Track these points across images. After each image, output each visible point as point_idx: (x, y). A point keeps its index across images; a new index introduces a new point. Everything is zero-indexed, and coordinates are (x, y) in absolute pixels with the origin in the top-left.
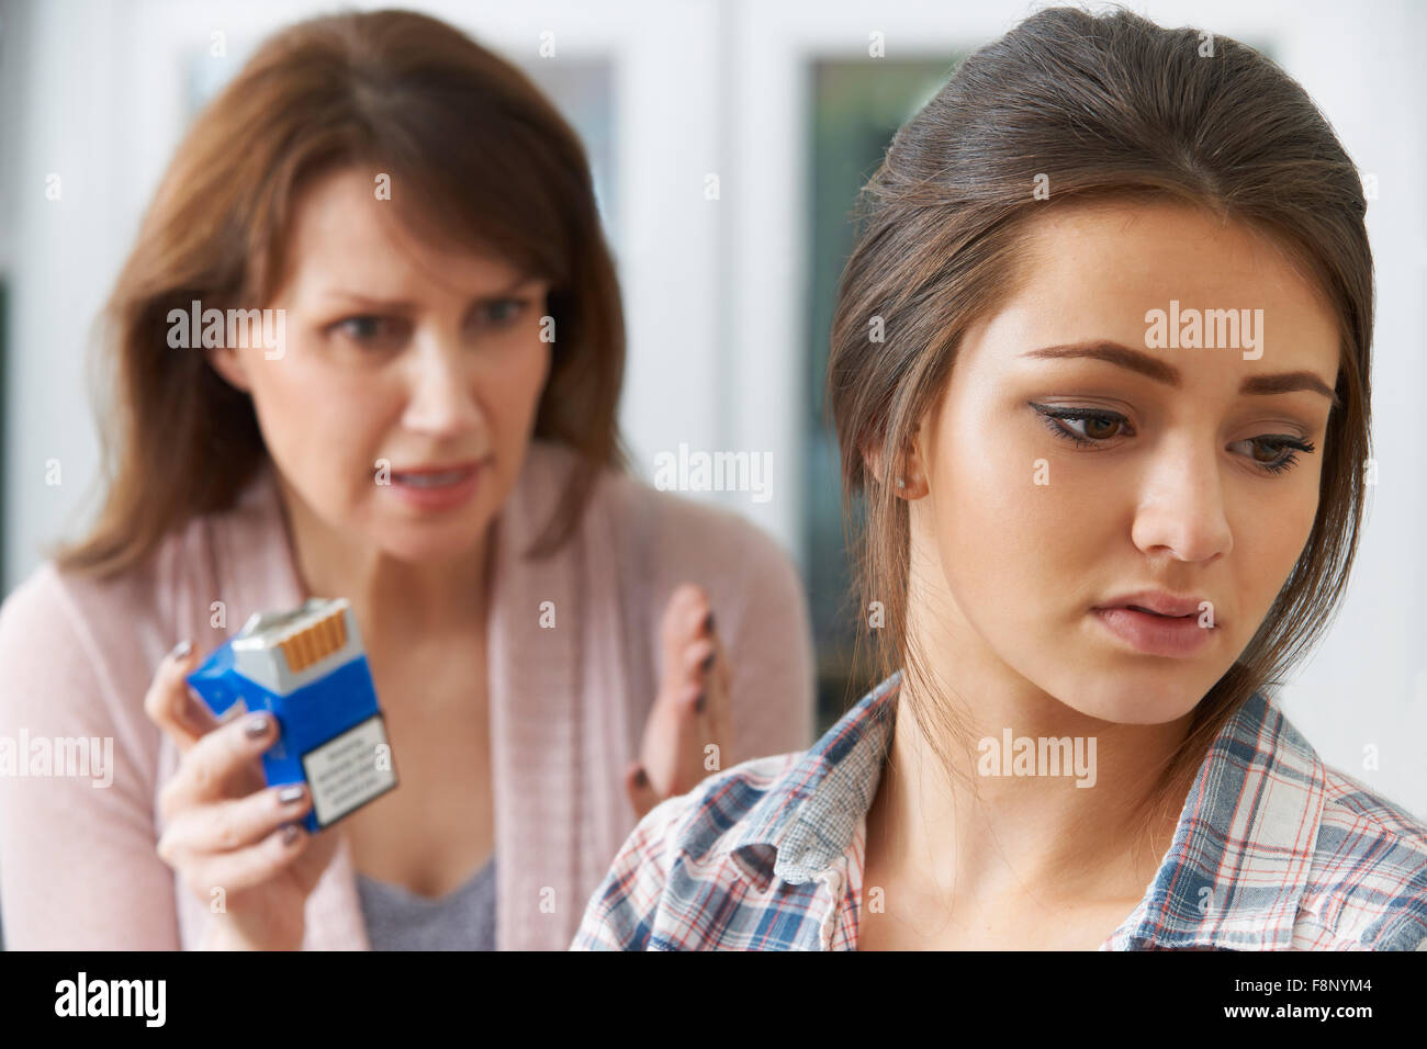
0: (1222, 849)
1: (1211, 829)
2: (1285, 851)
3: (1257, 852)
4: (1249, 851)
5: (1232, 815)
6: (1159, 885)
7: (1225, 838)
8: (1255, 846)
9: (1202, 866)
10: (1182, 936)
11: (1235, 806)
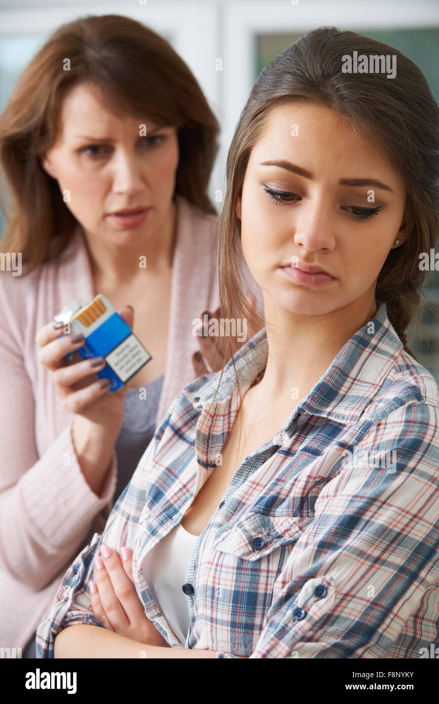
0: (345, 380)
1: (342, 372)
2: (370, 383)
3: (359, 383)
4: (356, 382)
5: (352, 367)
6: (315, 390)
7: (347, 376)
8: (358, 381)
9: (334, 385)
10: (318, 411)
11: (355, 364)
